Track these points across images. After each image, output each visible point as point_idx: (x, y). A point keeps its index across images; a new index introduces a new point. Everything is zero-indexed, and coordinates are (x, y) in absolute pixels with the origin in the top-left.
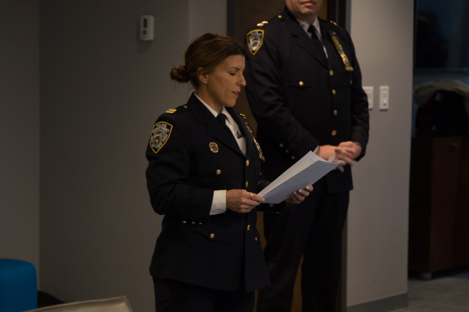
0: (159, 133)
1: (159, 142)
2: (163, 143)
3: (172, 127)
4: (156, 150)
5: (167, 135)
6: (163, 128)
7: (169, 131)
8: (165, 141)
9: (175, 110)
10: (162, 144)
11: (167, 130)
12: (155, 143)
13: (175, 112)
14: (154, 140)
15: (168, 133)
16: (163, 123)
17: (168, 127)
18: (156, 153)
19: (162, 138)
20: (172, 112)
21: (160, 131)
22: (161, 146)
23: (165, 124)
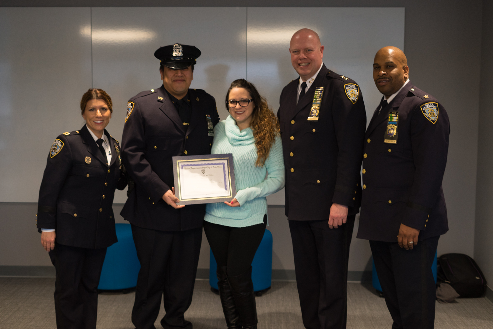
4: (52, 156)
8: (58, 152)
10: (55, 153)
13: (69, 135)
14: (53, 149)
21: (57, 145)
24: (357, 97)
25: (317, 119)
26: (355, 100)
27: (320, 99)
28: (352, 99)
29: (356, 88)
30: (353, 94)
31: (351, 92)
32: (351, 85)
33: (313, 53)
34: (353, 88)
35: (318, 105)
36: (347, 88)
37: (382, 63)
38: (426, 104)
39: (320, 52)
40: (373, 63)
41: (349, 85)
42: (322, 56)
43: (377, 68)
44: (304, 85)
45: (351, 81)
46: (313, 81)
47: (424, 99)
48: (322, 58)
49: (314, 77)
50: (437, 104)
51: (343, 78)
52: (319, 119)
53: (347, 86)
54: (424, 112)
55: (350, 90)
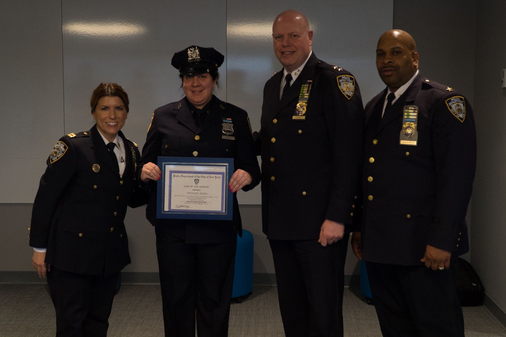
0: (58, 149)
1: (55, 157)
2: (58, 158)
3: (67, 148)
4: (52, 161)
5: (62, 153)
6: (61, 147)
7: (65, 151)
8: (59, 157)
9: (74, 135)
10: (56, 158)
11: (63, 149)
12: (53, 156)
13: (75, 137)
14: (53, 153)
15: (63, 152)
16: (63, 143)
17: (65, 147)
18: (51, 163)
19: (58, 154)
20: (71, 136)
21: (59, 149)
22: (56, 160)
23: (64, 144)
24: (352, 92)
25: (304, 118)
26: (350, 95)
27: (307, 94)
28: (346, 94)
29: (351, 81)
30: (348, 87)
31: (345, 85)
32: (345, 77)
33: (300, 39)
34: (348, 80)
35: (306, 101)
36: (341, 81)
37: (387, 48)
38: (452, 99)
39: (308, 38)
40: (376, 49)
41: (344, 77)
42: (310, 43)
43: (381, 54)
44: (289, 78)
45: (344, 72)
46: (300, 72)
47: (448, 92)
48: (310, 46)
49: (301, 68)
50: (463, 98)
51: (336, 68)
52: (306, 118)
53: (340, 78)
54: (451, 108)
55: (344, 82)
